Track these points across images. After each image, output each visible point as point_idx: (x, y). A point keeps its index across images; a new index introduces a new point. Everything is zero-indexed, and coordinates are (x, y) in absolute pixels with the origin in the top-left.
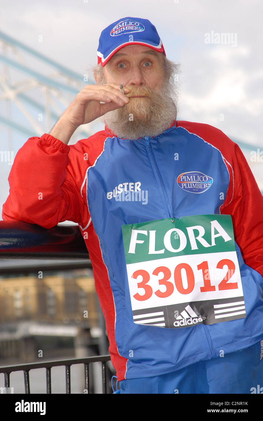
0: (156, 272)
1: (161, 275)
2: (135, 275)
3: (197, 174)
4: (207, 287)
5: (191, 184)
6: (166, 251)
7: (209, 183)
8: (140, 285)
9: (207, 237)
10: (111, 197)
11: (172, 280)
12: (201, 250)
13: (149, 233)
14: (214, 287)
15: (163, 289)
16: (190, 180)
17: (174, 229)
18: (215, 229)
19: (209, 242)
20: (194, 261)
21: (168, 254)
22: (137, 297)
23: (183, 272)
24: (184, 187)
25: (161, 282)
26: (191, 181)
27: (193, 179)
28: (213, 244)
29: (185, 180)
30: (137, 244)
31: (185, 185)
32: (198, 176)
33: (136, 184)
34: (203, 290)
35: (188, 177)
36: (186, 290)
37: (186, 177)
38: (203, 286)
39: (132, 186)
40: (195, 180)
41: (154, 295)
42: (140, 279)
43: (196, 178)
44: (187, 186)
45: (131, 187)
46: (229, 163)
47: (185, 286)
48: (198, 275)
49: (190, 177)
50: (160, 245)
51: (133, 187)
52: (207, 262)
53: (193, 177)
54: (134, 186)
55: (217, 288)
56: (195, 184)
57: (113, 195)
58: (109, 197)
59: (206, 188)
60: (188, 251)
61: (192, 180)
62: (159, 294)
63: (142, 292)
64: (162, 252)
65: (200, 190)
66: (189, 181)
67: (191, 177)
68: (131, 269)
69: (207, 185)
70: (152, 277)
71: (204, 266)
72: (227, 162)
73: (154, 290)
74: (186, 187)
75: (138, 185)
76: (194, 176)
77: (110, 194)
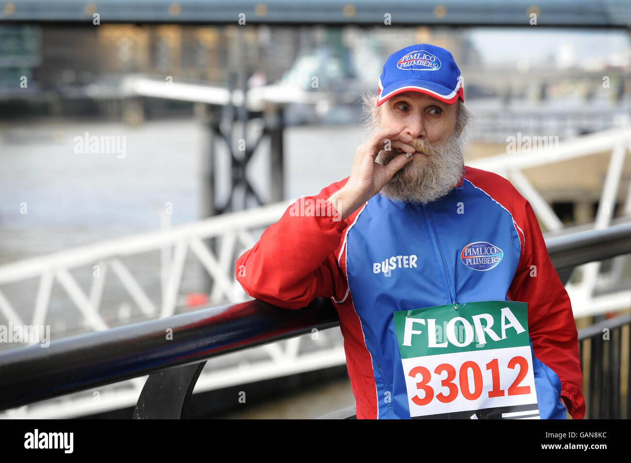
0: (438, 370)
1: (444, 375)
2: (413, 373)
3: (484, 246)
4: (496, 392)
5: (477, 259)
6: (450, 344)
7: (498, 257)
8: (419, 386)
9: (497, 328)
10: (379, 271)
11: (456, 381)
12: (490, 345)
13: (426, 322)
14: (503, 391)
15: (446, 392)
16: (475, 254)
17: (459, 318)
18: (506, 318)
19: (499, 334)
20: (482, 358)
21: (452, 349)
22: (416, 400)
23: (470, 372)
24: (469, 263)
25: (445, 383)
26: (477, 255)
27: (480, 253)
28: (504, 337)
29: (471, 254)
30: (413, 335)
31: (470, 260)
32: (485, 248)
33: (411, 257)
34: (492, 395)
35: (473, 249)
36: (473, 394)
37: (472, 250)
38: (491, 390)
39: (406, 260)
40: (481, 254)
41: (435, 399)
42: (419, 377)
43: (483, 252)
44: (472, 262)
45: (405, 262)
46: (520, 229)
47: (472, 389)
48: (487, 377)
49: (475, 250)
51: (407, 262)
52: (497, 360)
53: (479, 250)
54: (408, 260)
55: (506, 393)
56: (481, 258)
57: (381, 268)
58: (376, 270)
59: (495, 263)
61: (478, 254)
62: (441, 397)
63: (422, 394)
65: (487, 266)
66: (474, 255)
67: (478, 249)
68: (408, 364)
69: (496, 260)
70: (434, 376)
71: (493, 365)
72: (518, 227)
73: (436, 393)
74: (471, 264)
75: (413, 259)
76: (481, 248)
77: (377, 266)
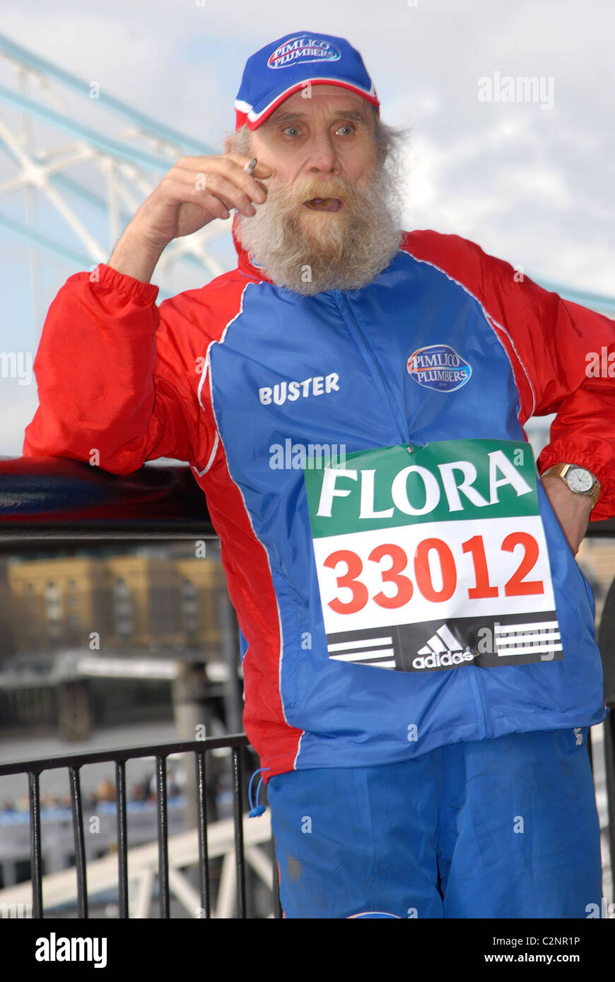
0: (376, 555)
1: (387, 562)
2: (331, 561)
3: (444, 351)
4: (483, 589)
5: (435, 372)
6: (397, 512)
7: (464, 373)
8: (342, 582)
9: (481, 485)
10: (269, 401)
11: (409, 572)
12: (470, 512)
13: (360, 476)
14: (496, 589)
15: (391, 590)
16: (431, 364)
17: (414, 468)
18: (498, 469)
19: (486, 496)
20: (455, 533)
21: (400, 520)
22: (337, 606)
23: (433, 556)
24: (423, 379)
25: (387, 576)
26: (433, 366)
27: (438, 362)
28: (494, 499)
29: (423, 366)
30: (335, 498)
31: (424, 374)
32: (446, 355)
33: (330, 377)
34: (474, 594)
35: (426, 357)
36: (440, 593)
37: (424, 359)
38: (474, 586)
39: (319, 383)
40: (440, 364)
41: (371, 604)
42: (342, 568)
43: (443, 361)
44: (428, 378)
45: (317, 386)
46: (498, 326)
47: (438, 584)
49: (430, 358)
50: (383, 499)
51: (321, 385)
52: (480, 537)
53: (437, 357)
54: (322, 382)
55: (502, 591)
56: (441, 371)
57: (272, 397)
58: (265, 400)
59: (459, 381)
60: (442, 513)
61: (436, 365)
62: (382, 601)
63: (346, 596)
64: (389, 513)
65: (451, 385)
66: (430, 366)
67: (434, 356)
68: (323, 547)
69: (462, 376)
70: (367, 565)
71: (475, 546)
72: (494, 322)
73: (372, 593)
74: (426, 380)
75: (332, 379)
76: (439, 355)
77: (266, 393)
